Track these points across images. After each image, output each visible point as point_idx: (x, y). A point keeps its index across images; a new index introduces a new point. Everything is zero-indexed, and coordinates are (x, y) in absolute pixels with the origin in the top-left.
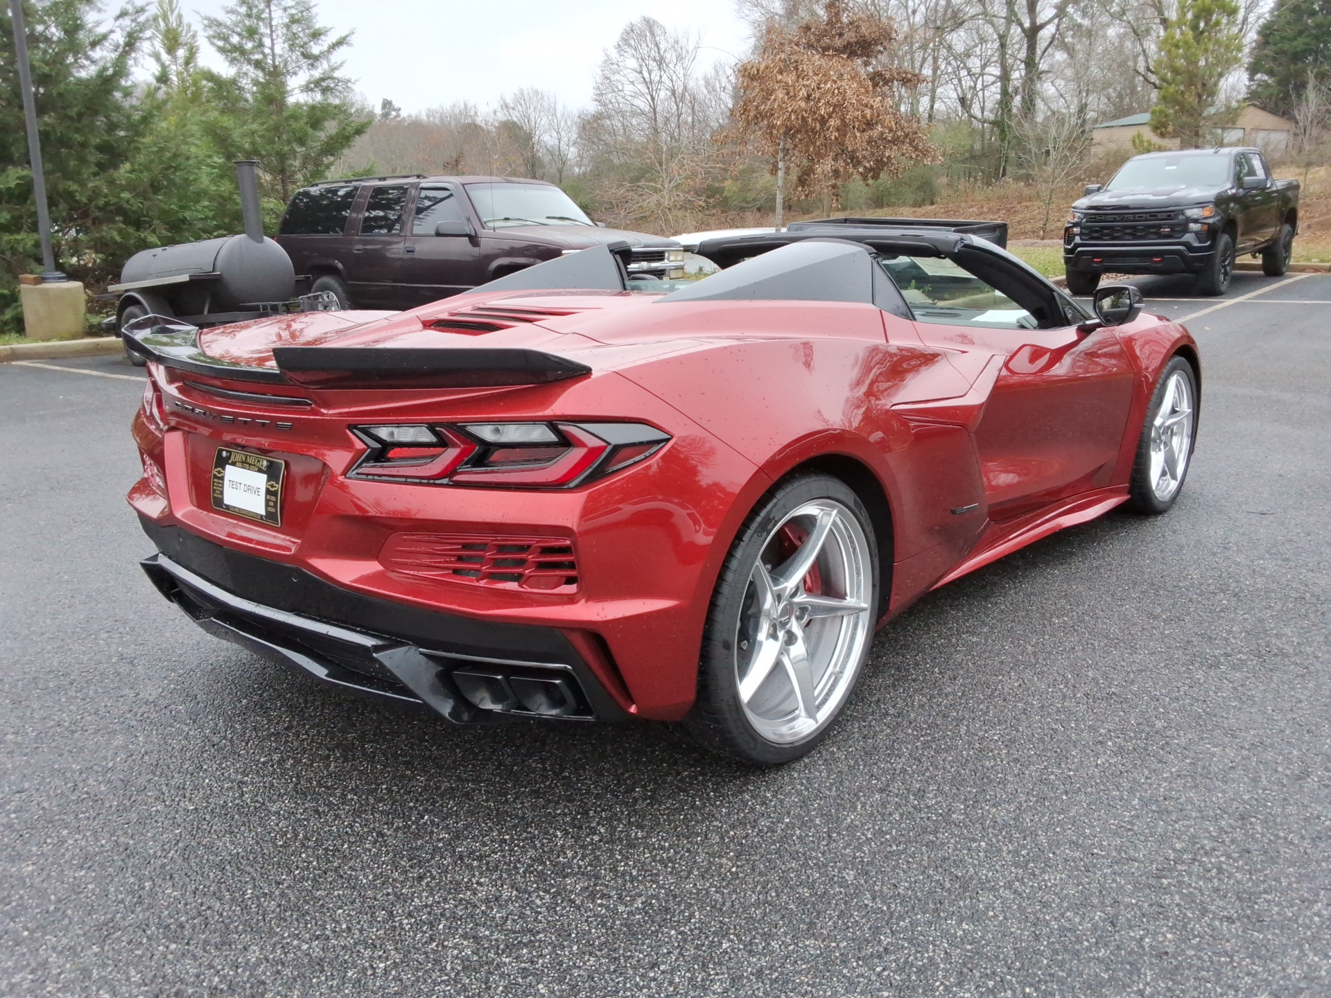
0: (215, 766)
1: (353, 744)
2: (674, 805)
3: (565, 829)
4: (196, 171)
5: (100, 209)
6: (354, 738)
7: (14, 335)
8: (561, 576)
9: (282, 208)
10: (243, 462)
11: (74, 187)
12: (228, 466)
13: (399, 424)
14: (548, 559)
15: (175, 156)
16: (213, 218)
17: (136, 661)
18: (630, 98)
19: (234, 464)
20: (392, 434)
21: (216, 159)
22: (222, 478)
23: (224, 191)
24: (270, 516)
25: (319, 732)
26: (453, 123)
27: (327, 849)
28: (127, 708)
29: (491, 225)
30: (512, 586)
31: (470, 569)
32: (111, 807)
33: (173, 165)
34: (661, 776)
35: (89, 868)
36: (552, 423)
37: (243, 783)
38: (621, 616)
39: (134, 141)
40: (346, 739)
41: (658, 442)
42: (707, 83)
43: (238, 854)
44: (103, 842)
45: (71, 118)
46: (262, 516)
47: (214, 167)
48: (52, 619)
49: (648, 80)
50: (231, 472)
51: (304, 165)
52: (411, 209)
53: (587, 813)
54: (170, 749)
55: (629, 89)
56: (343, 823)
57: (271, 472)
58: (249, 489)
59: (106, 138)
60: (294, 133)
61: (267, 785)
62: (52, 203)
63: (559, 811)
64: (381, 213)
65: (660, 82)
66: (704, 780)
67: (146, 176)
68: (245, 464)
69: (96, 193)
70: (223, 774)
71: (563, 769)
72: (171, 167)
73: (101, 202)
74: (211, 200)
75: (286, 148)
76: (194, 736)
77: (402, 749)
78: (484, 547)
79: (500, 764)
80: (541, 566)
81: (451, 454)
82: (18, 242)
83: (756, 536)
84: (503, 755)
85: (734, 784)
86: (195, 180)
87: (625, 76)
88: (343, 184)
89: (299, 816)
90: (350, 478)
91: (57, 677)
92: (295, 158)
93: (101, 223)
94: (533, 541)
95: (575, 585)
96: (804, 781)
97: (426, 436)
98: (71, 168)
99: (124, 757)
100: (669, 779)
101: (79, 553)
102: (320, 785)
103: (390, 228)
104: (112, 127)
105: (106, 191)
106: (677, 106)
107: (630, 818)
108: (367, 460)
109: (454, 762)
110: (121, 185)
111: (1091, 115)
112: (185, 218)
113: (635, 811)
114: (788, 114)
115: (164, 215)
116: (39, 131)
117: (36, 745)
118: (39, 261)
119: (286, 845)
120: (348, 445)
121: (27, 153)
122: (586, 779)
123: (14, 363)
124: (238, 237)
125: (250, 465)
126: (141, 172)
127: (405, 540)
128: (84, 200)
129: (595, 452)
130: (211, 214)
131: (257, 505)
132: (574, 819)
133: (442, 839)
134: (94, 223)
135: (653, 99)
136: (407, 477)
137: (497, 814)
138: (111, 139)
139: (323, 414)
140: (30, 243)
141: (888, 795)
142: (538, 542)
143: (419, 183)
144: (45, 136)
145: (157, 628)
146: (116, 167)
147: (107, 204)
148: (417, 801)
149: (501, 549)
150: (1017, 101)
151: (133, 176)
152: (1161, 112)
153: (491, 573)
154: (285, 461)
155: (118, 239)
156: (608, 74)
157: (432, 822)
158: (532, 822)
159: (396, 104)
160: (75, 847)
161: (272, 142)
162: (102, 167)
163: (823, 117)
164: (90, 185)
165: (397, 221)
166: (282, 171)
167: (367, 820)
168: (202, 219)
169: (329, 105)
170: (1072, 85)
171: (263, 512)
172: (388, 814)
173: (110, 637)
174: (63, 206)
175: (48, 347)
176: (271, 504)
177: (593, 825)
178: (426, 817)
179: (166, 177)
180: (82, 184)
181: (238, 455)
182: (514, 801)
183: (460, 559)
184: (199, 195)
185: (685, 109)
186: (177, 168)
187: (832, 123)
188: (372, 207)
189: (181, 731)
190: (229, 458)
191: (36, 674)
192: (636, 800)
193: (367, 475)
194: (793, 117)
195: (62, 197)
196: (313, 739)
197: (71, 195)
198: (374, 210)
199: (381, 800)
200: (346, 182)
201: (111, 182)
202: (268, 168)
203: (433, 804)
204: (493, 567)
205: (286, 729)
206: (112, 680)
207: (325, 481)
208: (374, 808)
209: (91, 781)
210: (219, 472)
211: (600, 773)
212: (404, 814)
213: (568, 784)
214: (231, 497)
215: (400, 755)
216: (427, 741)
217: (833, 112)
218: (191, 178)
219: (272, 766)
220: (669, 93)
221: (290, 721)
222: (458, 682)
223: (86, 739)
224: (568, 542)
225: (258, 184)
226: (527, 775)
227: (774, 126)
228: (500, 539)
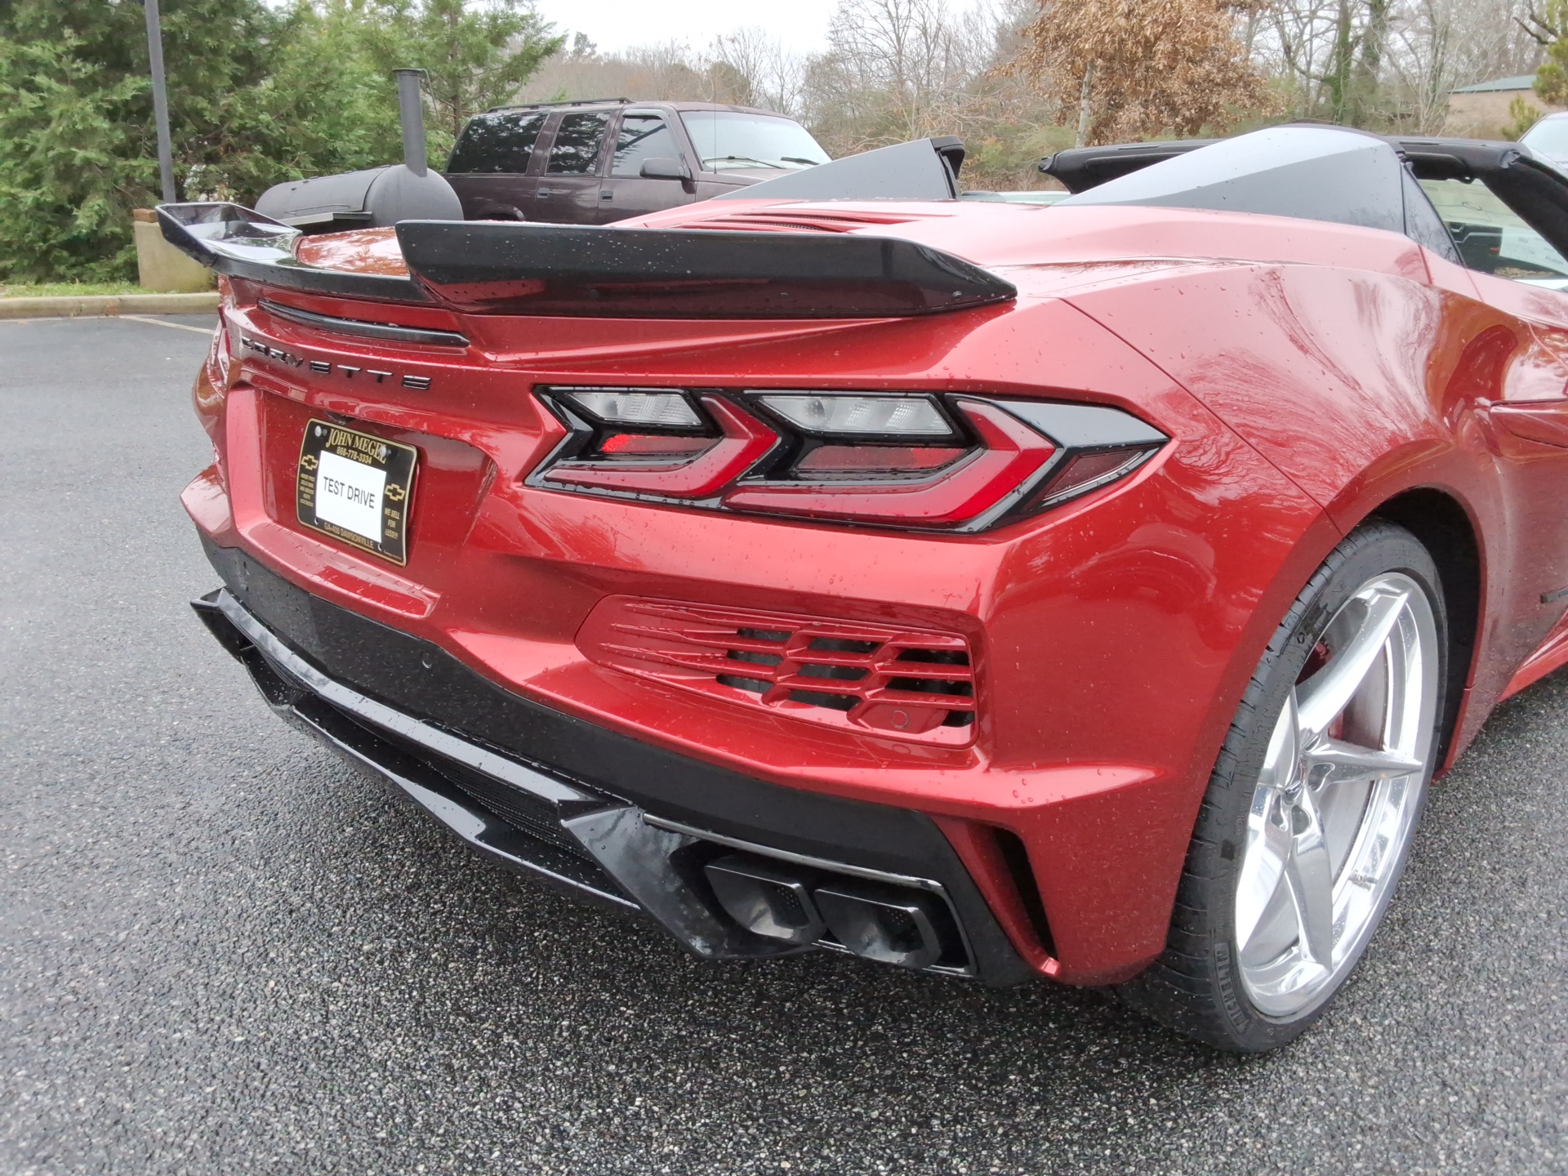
0: (288, 954)
1: (516, 929)
2: (1086, 1120)
3: (891, 1159)
4: (350, 90)
5: (235, 133)
6: (517, 916)
7: (126, 283)
8: (939, 709)
9: (453, 143)
10: (348, 447)
11: (202, 103)
12: (323, 453)
13: (628, 388)
14: (915, 673)
15: (326, 71)
16: (371, 152)
17: (194, 746)
18: (870, 37)
19: (333, 449)
20: (613, 407)
21: (376, 77)
22: (314, 473)
23: (384, 119)
24: (388, 544)
25: (461, 900)
26: (657, 64)
27: (461, 1157)
28: (166, 828)
29: (711, 165)
30: (836, 718)
31: (751, 677)
32: (108, 1024)
33: (323, 82)
34: (1050, 1051)
35: (45, 1160)
36: (943, 397)
37: (328, 992)
38: (1056, 798)
39: (277, 50)
40: (504, 916)
41: (1144, 447)
42: (967, 21)
43: (307, 1151)
44: (81, 1101)
45: (202, 17)
46: (375, 543)
47: (372, 87)
48: (87, 667)
49: (894, 15)
50: (330, 465)
51: (481, 90)
52: (610, 146)
53: (925, 1123)
54: (222, 911)
55: (870, 26)
56: (493, 1098)
57: (394, 466)
58: (356, 494)
59: (243, 42)
60: (470, 49)
61: (370, 1001)
62: (176, 124)
63: (875, 1114)
64: (572, 150)
65: (909, 18)
66: (1130, 1068)
67: (290, 95)
68: (352, 451)
69: (229, 113)
70: (299, 972)
71: (871, 1018)
72: (320, 85)
73: (235, 124)
74: (368, 129)
75: (460, 69)
76: (263, 891)
77: (594, 946)
78: (784, 636)
79: (761, 995)
80: (897, 684)
81: (728, 449)
82: (134, 168)
83: (1293, 639)
84: (765, 975)
85: (1190, 1083)
86: (350, 102)
87: (866, 9)
88: (528, 110)
89: (418, 1075)
90: (531, 487)
91: (73, 764)
92: (471, 83)
93: (234, 150)
94: (888, 634)
95: (967, 728)
96: (1320, 1087)
97: (679, 412)
98: (201, 80)
99: (146, 922)
100: (1067, 1058)
101: (146, 567)
102: (457, 1010)
103: (582, 168)
104: (252, 32)
105: (240, 109)
106: (928, 47)
107: (1010, 1144)
108: (565, 454)
109: (683, 979)
110: (260, 105)
111: (1446, 78)
112: (335, 150)
113: (1015, 1126)
114: (1100, 36)
115: (311, 143)
116: (163, 32)
117: (13, 889)
118: (159, 195)
119: (389, 1142)
120: (531, 424)
121: (147, 61)
122: (914, 1043)
123: (122, 317)
124: (394, 168)
125: (359, 452)
126: (285, 90)
127: (630, 610)
128: (215, 121)
129: (1030, 460)
130: (367, 147)
131: (368, 523)
132: (905, 1135)
133: (668, 1156)
134: (226, 151)
135: (898, 39)
136: (639, 491)
137: (765, 1108)
138: (251, 45)
139: (487, 363)
140: (148, 171)
141: (1489, 1133)
142: (896, 638)
143: (622, 109)
144: (170, 40)
145: (234, 691)
146: (255, 83)
147: (243, 127)
148: (622, 1060)
149: (814, 644)
150: (1357, 52)
151: (275, 94)
152: (1551, 71)
153: (792, 690)
154: (419, 450)
155: (254, 172)
156: (846, 7)
157: (649, 1111)
158: (829, 1133)
159: (591, 40)
160: (31, 1110)
161: (443, 60)
162: (238, 81)
163: (1147, 39)
164: (223, 102)
165: (591, 160)
166: (455, 98)
167: (535, 1096)
168: (356, 152)
169: (514, 15)
170: (1426, 38)
171: (379, 539)
172: (572, 1086)
173: (164, 701)
174: (190, 127)
175: (165, 299)
176: (392, 524)
177: (944, 1153)
178: (638, 1101)
179: (314, 96)
180: (213, 102)
181: (341, 435)
182: (791, 1081)
183: (732, 655)
184: (355, 122)
185: (939, 52)
186: (327, 87)
187: (1161, 47)
188: (561, 142)
189: (242, 879)
190: (325, 438)
191: (45, 757)
192: (1013, 1102)
193: (564, 482)
194: (1107, 39)
195: (188, 116)
196: (451, 913)
197: (198, 114)
198: (563, 145)
199: (559, 1053)
200: (532, 107)
201: (250, 101)
202: (438, 95)
203: (649, 1072)
204: (798, 677)
205: (408, 889)
206: (154, 778)
207: (486, 489)
208: (547, 1069)
209: (84, 968)
210: (310, 462)
211: (937, 1032)
212: (599, 1088)
213: (885, 1055)
214: (330, 507)
215: (592, 958)
216: (636, 933)
217: (1163, 32)
218: (345, 100)
219: (381, 962)
220: (919, 32)
221: (416, 874)
222: (714, 881)
223: (94, 884)
224: (959, 643)
225: (425, 112)
226: (810, 1024)
227: (1079, 53)
228: (816, 625)
